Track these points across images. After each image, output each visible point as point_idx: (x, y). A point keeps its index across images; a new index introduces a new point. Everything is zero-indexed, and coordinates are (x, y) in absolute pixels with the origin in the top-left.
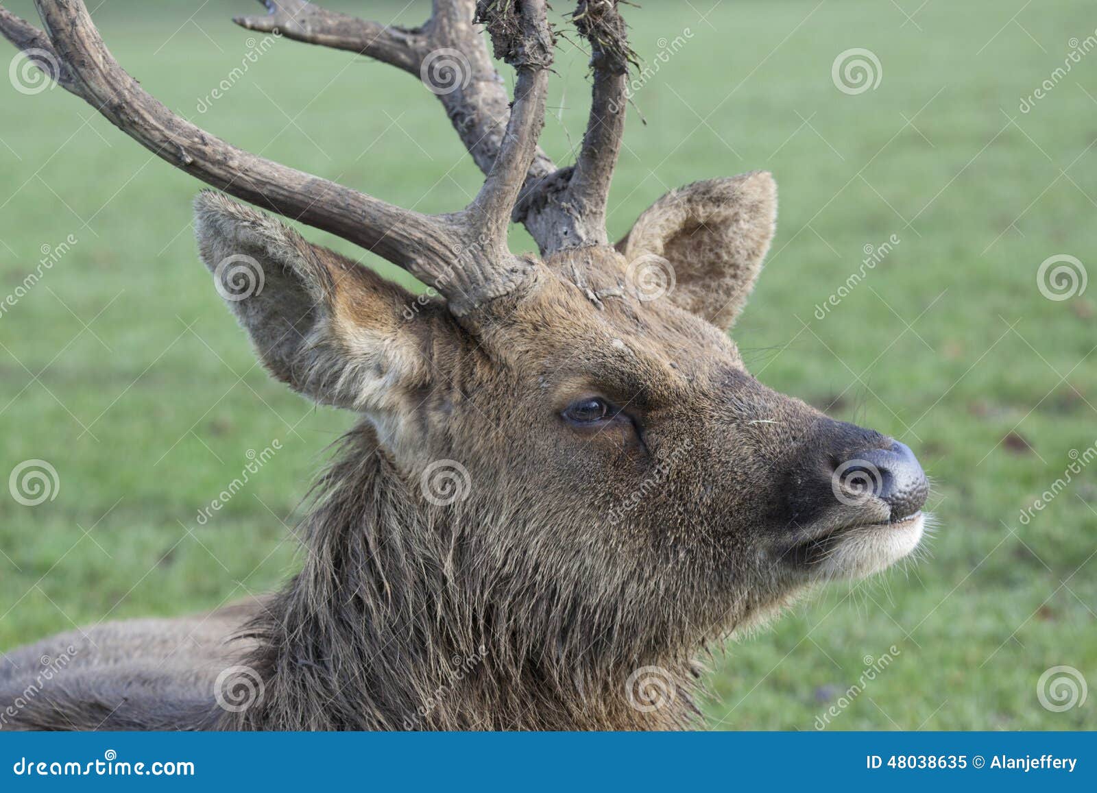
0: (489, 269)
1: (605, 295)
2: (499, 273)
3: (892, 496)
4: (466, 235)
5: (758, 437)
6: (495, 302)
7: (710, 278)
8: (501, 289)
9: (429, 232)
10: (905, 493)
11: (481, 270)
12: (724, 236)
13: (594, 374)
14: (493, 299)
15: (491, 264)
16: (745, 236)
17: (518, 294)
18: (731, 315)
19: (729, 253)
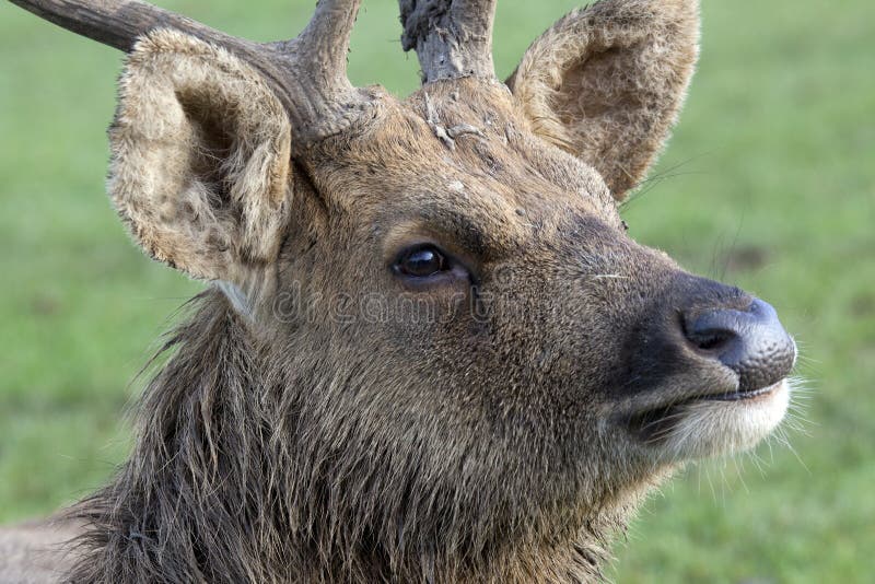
0: (321, 103)
1: (457, 132)
2: (333, 109)
3: (741, 363)
4: (296, 66)
5: (603, 295)
6: (327, 141)
7: (626, 108)
8: (333, 127)
9: (256, 62)
10: (757, 360)
11: (313, 105)
12: (637, 62)
13: (426, 216)
14: (325, 138)
15: (324, 98)
16: (660, 61)
17: (353, 132)
18: (653, 151)
19: (642, 81)
